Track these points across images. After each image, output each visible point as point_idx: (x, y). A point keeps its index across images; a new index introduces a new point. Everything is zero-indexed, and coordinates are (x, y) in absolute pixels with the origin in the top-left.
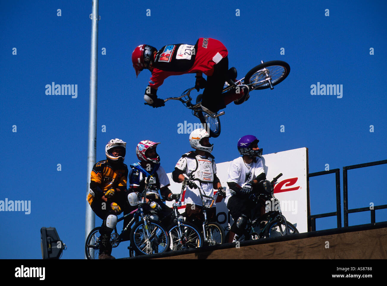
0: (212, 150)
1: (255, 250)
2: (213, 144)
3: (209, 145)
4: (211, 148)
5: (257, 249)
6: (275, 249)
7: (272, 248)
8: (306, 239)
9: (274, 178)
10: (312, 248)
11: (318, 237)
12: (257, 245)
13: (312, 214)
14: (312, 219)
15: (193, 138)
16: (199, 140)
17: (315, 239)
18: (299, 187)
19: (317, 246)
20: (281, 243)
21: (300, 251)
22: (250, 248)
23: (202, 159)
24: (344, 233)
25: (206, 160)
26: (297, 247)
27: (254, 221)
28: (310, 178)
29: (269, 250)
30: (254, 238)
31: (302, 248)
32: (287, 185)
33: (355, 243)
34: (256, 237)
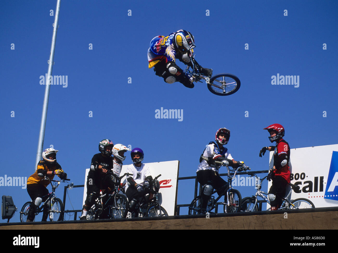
0: (124, 160)
1: (139, 224)
2: (126, 157)
3: (123, 157)
4: (124, 158)
5: (140, 223)
6: (151, 225)
7: (150, 224)
8: (173, 220)
9: (155, 177)
10: (176, 226)
11: (180, 219)
12: (141, 221)
13: (178, 204)
14: (178, 207)
15: (115, 148)
16: (119, 151)
17: (178, 221)
18: (171, 186)
19: (179, 225)
20: (156, 221)
21: (167, 227)
22: (136, 223)
23: (116, 163)
24: (197, 218)
25: (118, 164)
26: (165, 224)
27: (142, 205)
28: (179, 180)
29: (148, 225)
30: (140, 215)
31: (169, 225)
32: (164, 184)
33: (203, 225)
34: (141, 215)
